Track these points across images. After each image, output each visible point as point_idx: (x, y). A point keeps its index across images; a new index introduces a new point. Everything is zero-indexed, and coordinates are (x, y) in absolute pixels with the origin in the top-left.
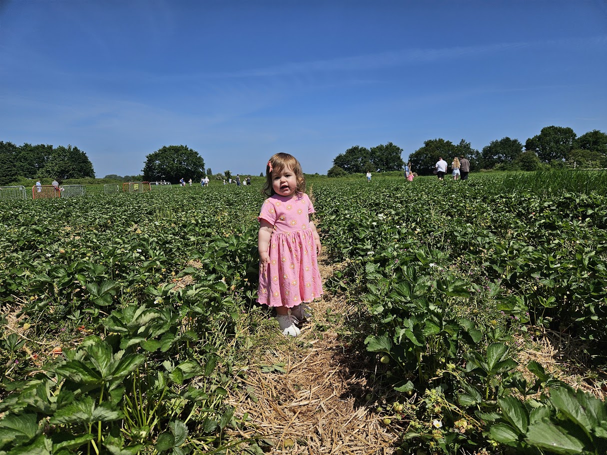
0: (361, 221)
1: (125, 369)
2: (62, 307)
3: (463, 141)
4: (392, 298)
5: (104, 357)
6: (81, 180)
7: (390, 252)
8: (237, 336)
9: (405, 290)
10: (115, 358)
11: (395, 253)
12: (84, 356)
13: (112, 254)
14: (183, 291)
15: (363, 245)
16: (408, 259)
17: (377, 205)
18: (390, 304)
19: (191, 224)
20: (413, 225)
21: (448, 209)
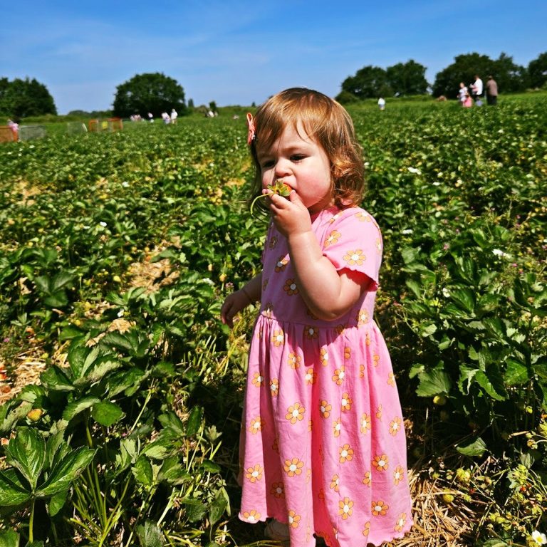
0: (386, 173)
1: (64, 473)
2: (6, 307)
3: (503, 55)
4: (448, 314)
5: (34, 453)
6: (40, 117)
7: (433, 231)
8: (229, 353)
9: (466, 299)
10: (59, 426)
11: (443, 234)
12: (16, 422)
13: (69, 231)
14: (156, 296)
15: (392, 212)
16: (461, 243)
17: (402, 145)
18: (446, 324)
19: (168, 181)
20: (453, 175)
21: (495, 150)
